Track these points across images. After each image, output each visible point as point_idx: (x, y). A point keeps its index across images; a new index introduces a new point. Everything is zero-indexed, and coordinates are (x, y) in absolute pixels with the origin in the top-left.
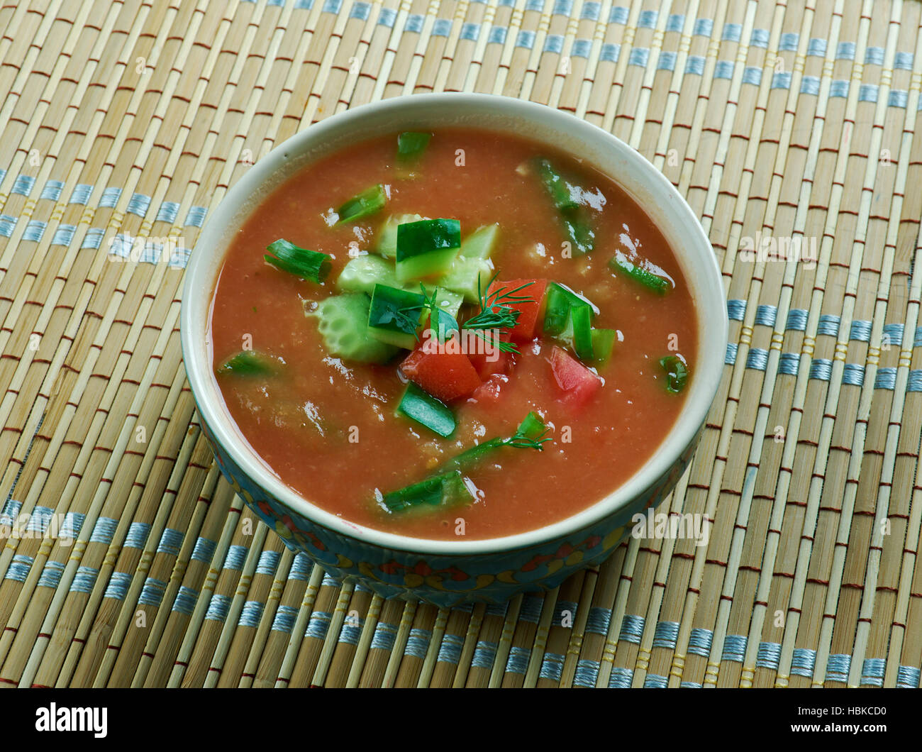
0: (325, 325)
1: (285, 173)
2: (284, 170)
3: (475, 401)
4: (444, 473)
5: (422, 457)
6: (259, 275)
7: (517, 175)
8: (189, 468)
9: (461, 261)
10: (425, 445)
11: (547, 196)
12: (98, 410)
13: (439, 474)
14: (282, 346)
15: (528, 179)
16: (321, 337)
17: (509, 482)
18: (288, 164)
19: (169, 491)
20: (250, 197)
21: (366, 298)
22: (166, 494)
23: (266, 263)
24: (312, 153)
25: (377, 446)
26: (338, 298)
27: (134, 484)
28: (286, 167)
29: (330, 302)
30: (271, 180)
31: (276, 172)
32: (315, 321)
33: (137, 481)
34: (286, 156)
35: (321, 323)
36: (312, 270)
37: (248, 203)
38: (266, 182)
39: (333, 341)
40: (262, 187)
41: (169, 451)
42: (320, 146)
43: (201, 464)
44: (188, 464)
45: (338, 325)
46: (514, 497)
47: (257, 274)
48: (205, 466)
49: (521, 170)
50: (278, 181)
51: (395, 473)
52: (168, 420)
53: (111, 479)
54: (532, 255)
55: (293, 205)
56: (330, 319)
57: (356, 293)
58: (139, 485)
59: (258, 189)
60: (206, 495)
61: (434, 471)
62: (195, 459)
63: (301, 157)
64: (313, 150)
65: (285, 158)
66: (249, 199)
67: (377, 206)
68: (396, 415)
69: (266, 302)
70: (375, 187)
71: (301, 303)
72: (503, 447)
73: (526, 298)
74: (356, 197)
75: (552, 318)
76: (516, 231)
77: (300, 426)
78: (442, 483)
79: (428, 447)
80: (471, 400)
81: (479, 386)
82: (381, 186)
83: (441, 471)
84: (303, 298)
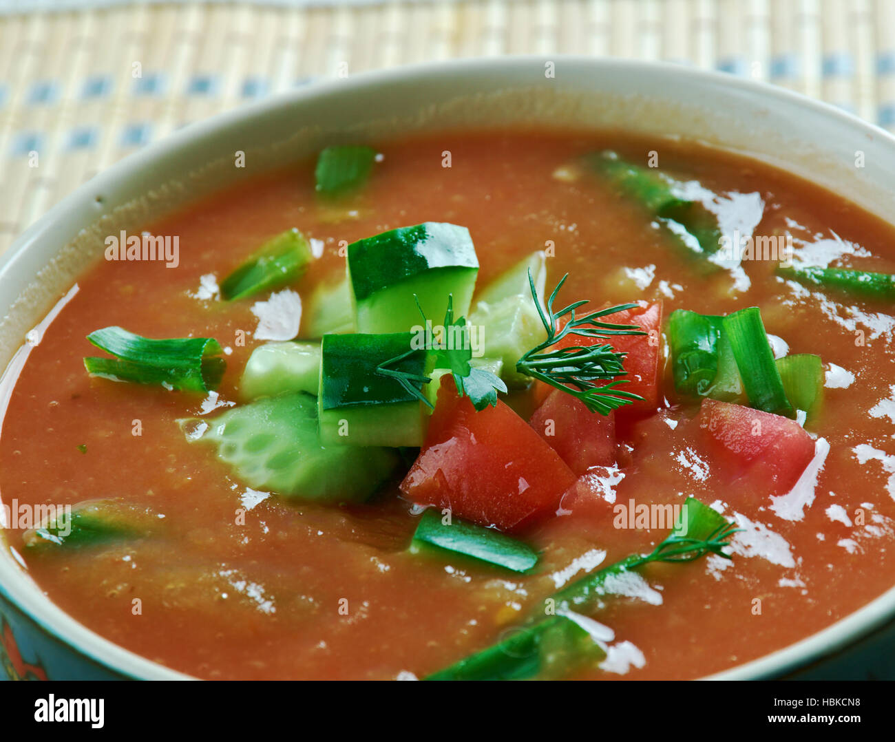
0: (231, 450)
2: (99, 230)
3: (569, 512)
4: (537, 620)
5: (483, 608)
6: (81, 398)
7: (557, 183)
9: (483, 314)
10: (486, 588)
11: (628, 195)
13: (527, 626)
14: (150, 493)
15: (584, 184)
16: (228, 469)
17: (675, 620)
18: (105, 217)
21: (305, 399)
23: (92, 375)
24: (149, 200)
25: (384, 608)
26: (249, 407)
28: (101, 225)
29: (233, 416)
30: (75, 246)
31: (83, 232)
32: (209, 448)
34: (99, 200)
35: (222, 448)
36: (187, 363)
38: (67, 251)
39: (255, 468)
40: (59, 257)
42: (164, 187)
45: (257, 445)
46: (693, 640)
47: (75, 398)
49: (563, 174)
50: (90, 253)
51: (432, 643)
54: (621, 283)
55: (129, 288)
56: (240, 440)
57: (284, 396)
61: (516, 622)
63: (130, 206)
64: (152, 194)
65: (97, 205)
68: (414, 549)
69: (103, 434)
70: (285, 236)
71: (176, 426)
72: (647, 565)
73: (630, 328)
74: (250, 258)
75: (687, 359)
76: (580, 260)
77: (216, 598)
78: (537, 639)
79: (493, 590)
80: (561, 512)
81: (573, 484)
82: (295, 230)
83: (531, 620)
84: (178, 418)
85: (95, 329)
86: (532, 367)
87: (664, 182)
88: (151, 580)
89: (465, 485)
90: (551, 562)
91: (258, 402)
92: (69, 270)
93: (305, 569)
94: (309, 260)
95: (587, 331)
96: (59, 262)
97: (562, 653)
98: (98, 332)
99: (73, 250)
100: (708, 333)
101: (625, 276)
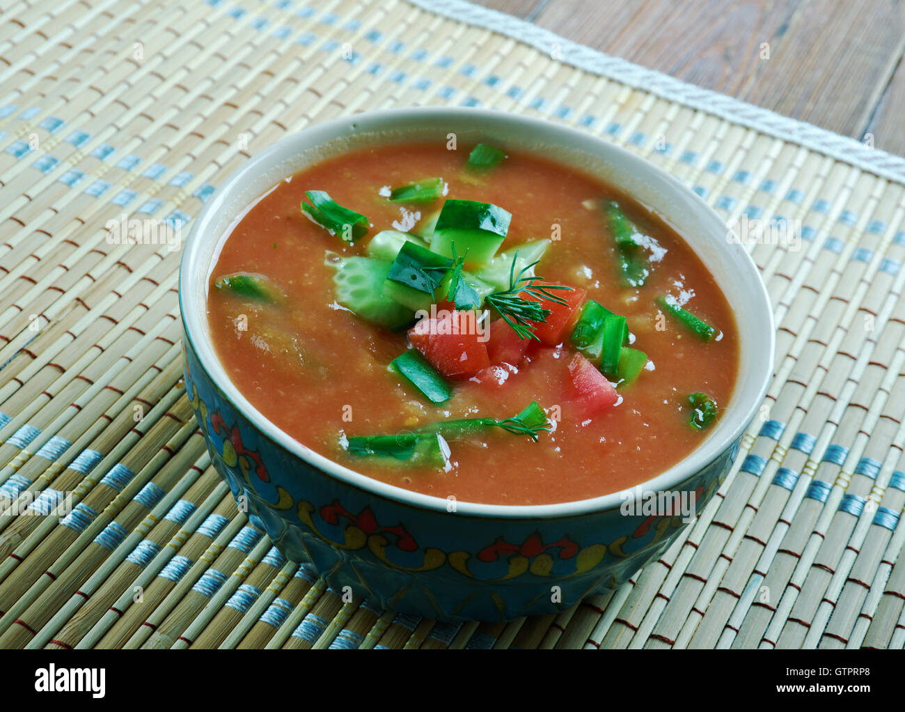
0: (342, 277)
1: (349, 145)
2: (348, 140)
3: (478, 381)
4: (422, 432)
5: (402, 413)
6: (291, 220)
7: (581, 207)
8: (164, 417)
9: (502, 260)
10: (410, 403)
11: (610, 229)
12: (96, 346)
13: (416, 432)
14: (291, 282)
15: (593, 214)
16: (334, 286)
17: (491, 462)
18: (354, 135)
19: (136, 431)
20: (306, 151)
22: (131, 432)
23: (302, 211)
24: (381, 135)
26: (364, 259)
27: (103, 415)
28: (350, 138)
29: (355, 260)
30: (332, 143)
31: (339, 138)
32: (333, 272)
33: (106, 414)
34: (355, 126)
35: (338, 274)
37: (302, 156)
38: (327, 144)
39: (345, 292)
40: (321, 146)
41: (151, 395)
42: (391, 131)
43: (178, 416)
44: (164, 413)
45: (355, 280)
46: (492, 476)
47: (289, 219)
48: (182, 419)
49: (587, 204)
50: (339, 150)
51: (368, 420)
52: (160, 371)
53: (81, 406)
54: (578, 273)
55: (348, 174)
56: (349, 274)
57: (384, 260)
58: (107, 417)
59: (317, 147)
60: (171, 445)
61: (412, 428)
62: (174, 411)
63: (369, 134)
64: (384, 132)
65: (352, 128)
66: (305, 153)
67: (432, 195)
68: (390, 368)
69: (289, 243)
70: (435, 179)
71: (324, 253)
72: (495, 427)
73: (561, 300)
74: (412, 183)
75: (582, 327)
76: (568, 252)
77: (282, 351)
78: (417, 441)
79: (412, 405)
80: (474, 379)
81: (486, 368)
82: (441, 179)
83: (419, 430)
84: (328, 249)
85: (312, 189)
86: (493, 301)
87: (631, 230)
88: (258, 328)
89: (436, 345)
90: (451, 404)
91: (370, 258)
92: (324, 154)
93: (334, 354)
94: (439, 196)
95: (534, 293)
96: (319, 149)
97: (422, 455)
98: (313, 192)
99: (330, 145)
100: (599, 320)
101: (583, 271)
